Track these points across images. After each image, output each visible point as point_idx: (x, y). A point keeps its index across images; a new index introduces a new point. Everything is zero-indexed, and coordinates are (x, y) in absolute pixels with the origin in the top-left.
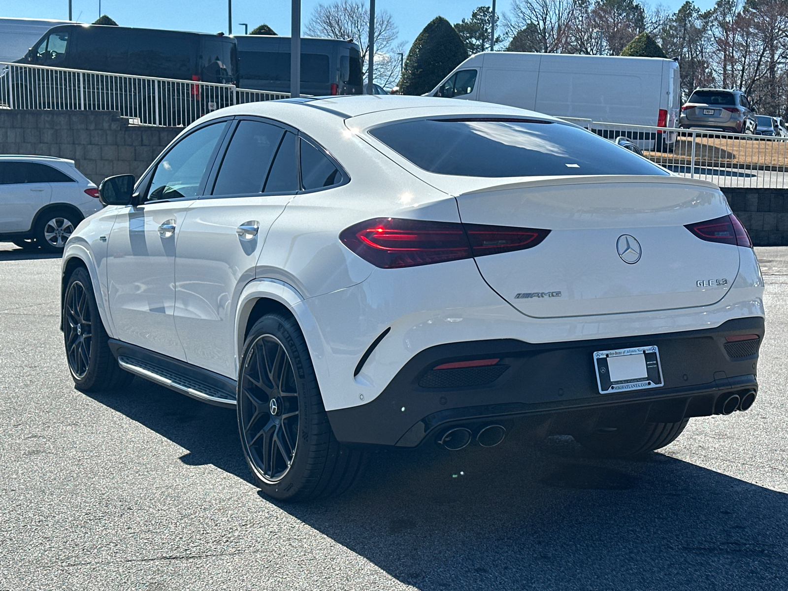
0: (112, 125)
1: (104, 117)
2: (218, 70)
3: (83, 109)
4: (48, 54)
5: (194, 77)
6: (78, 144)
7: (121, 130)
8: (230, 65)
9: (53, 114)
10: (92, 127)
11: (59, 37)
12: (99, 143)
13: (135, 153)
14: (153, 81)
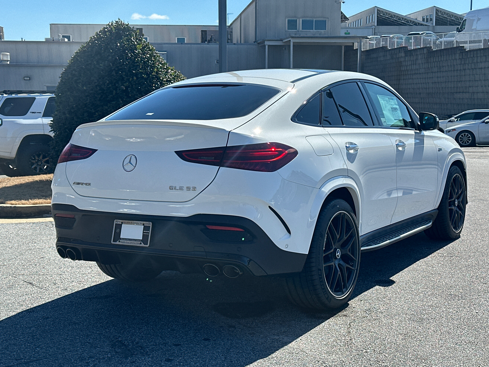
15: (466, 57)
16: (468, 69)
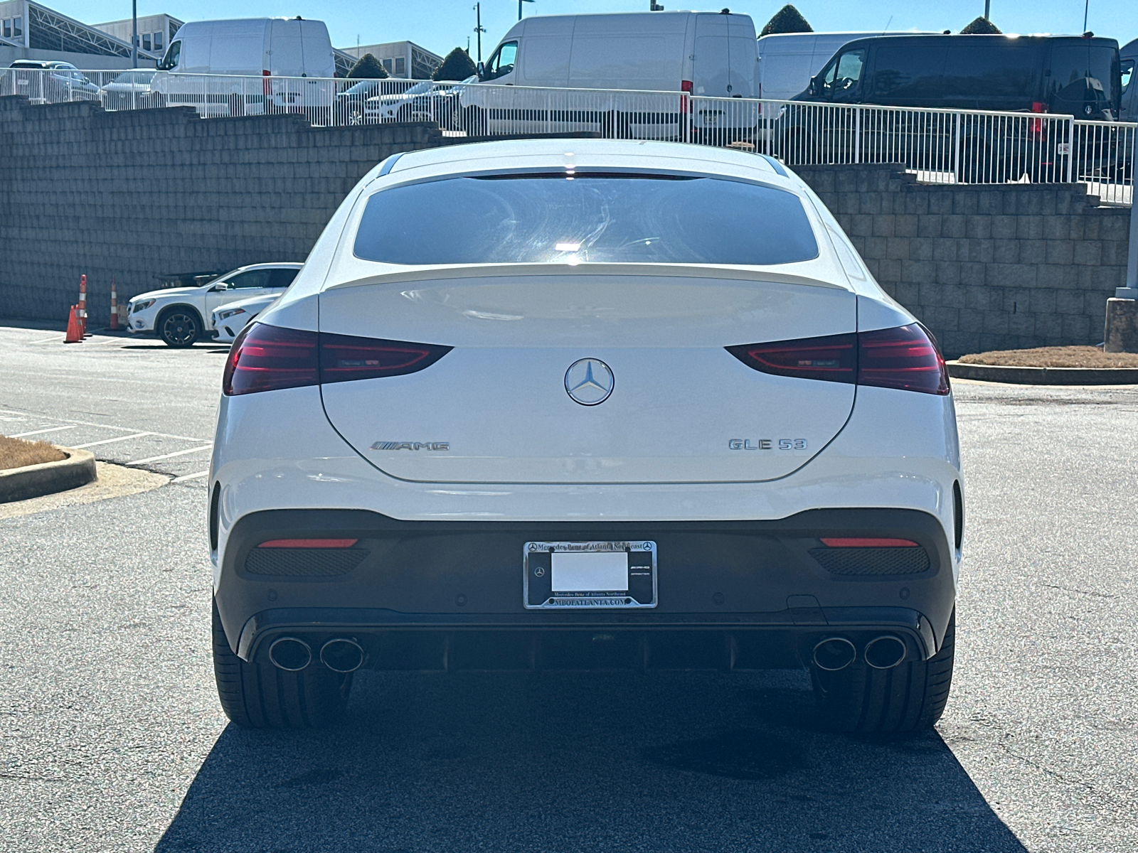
0: (891, 183)
1: (880, 173)
2: (1091, 94)
3: (857, 161)
4: (837, 83)
5: (1036, 105)
6: (843, 214)
7: (901, 191)
8: (1110, 84)
9: (814, 171)
10: (864, 188)
11: (858, 57)
12: (871, 212)
13: (918, 226)
14: (955, 116)
15: (205, 135)
16: (213, 164)
